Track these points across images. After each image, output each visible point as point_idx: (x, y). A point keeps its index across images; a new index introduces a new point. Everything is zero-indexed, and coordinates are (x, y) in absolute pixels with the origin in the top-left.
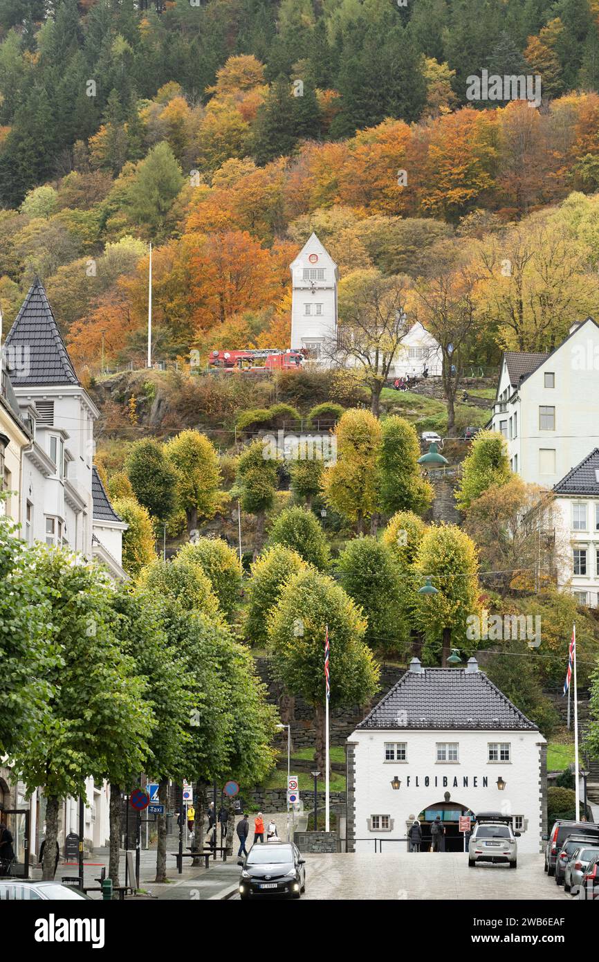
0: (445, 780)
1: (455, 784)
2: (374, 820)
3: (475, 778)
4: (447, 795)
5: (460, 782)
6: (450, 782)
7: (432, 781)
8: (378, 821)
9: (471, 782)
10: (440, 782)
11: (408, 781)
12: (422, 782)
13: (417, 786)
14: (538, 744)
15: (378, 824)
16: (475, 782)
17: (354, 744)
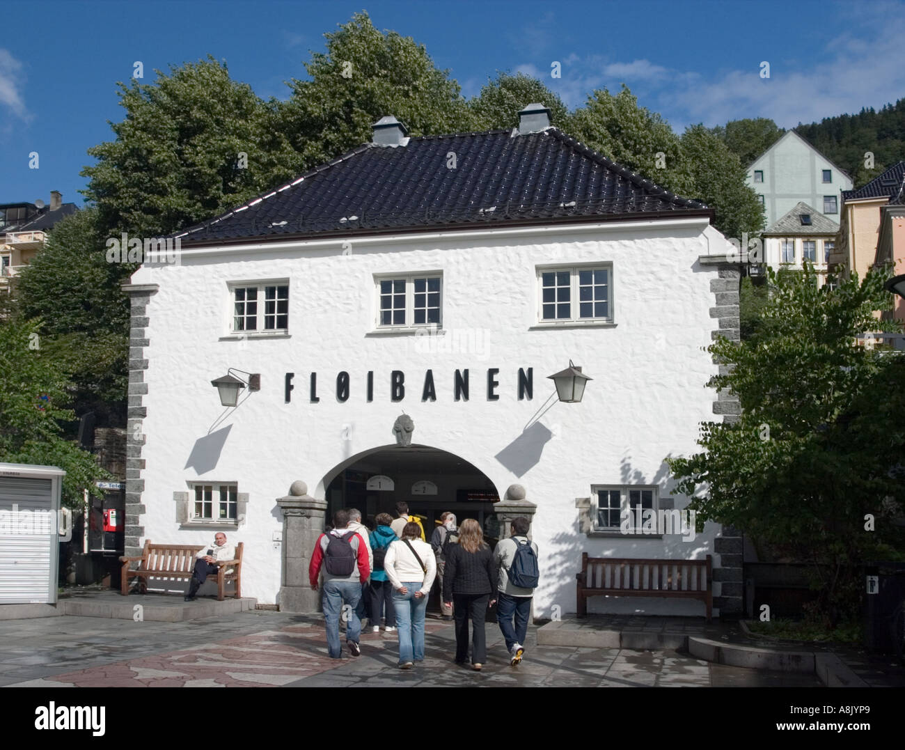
0: (398, 380)
1: (429, 392)
2: (199, 497)
3: (492, 372)
4: (403, 427)
5: (446, 386)
6: (413, 386)
7: (357, 387)
8: (209, 497)
9: (478, 385)
10: (383, 386)
11: (289, 388)
12: (328, 388)
13: (314, 399)
14: (705, 264)
15: (209, 507)
16: (492, 384)
17: (146, 292)
